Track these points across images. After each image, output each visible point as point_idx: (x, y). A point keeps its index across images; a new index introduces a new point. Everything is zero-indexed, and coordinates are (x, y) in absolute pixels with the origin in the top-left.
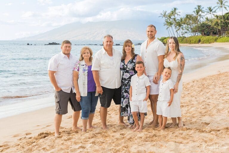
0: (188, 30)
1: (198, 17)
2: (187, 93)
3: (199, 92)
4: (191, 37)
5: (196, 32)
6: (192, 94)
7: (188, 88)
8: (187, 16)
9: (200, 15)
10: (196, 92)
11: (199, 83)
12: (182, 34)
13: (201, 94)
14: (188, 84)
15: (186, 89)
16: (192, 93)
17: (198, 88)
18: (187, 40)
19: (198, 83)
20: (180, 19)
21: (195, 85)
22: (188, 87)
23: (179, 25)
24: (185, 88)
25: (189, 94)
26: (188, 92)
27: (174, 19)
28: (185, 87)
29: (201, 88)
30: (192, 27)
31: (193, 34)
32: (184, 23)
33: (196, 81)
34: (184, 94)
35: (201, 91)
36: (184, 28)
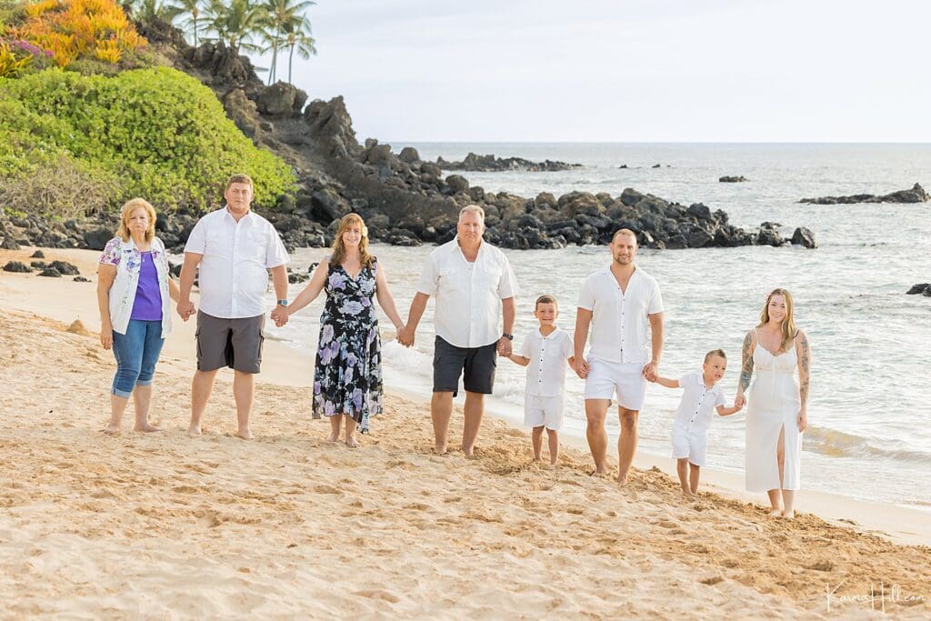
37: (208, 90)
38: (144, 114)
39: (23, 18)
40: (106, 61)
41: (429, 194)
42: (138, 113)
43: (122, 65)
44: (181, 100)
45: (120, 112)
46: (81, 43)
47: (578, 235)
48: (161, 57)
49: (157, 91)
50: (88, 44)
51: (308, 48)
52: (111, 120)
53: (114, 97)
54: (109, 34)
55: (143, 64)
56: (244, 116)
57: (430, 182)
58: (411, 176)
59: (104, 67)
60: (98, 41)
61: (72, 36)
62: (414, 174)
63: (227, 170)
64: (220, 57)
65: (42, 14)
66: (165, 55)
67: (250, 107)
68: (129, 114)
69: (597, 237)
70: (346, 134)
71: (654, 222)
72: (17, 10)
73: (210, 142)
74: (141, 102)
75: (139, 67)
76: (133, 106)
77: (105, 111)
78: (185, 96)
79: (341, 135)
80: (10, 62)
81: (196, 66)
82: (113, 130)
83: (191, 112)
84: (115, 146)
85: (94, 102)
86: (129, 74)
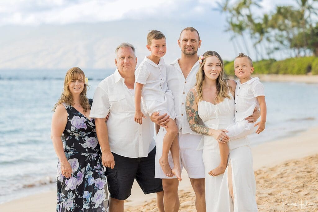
0: (281, 42)
1: (303, 11)
2: (266, 192)
3: (297, 190)
4: (288, 60)
5: (302, 46)
6: (279, 195)
7: (270, 180)
8: (279, 10)
9: (310, 8)
10: (289, 190)
11: (299, 167)
12: (269, 54)
13: (302, 194)
14: (272, 170)
15: (266, 181)
16: (280, 191)
17: (295, 181)
18: (279, 67)
19: (296, 167)
20: (262, 17)
21: (288, 171)
22: (272, 177)
23: (260, 30)
24: (262, 181)
25: (271, 194)
26: (270, 191)
27: (249, 17)
28: (264, 178)
29: (302, 180)
30: (291, 36)
31: (293, 53)
32: (273, 27)
33: (294, 162)
34: (259, 196)
35: (303, 186)
36: (272, 39)
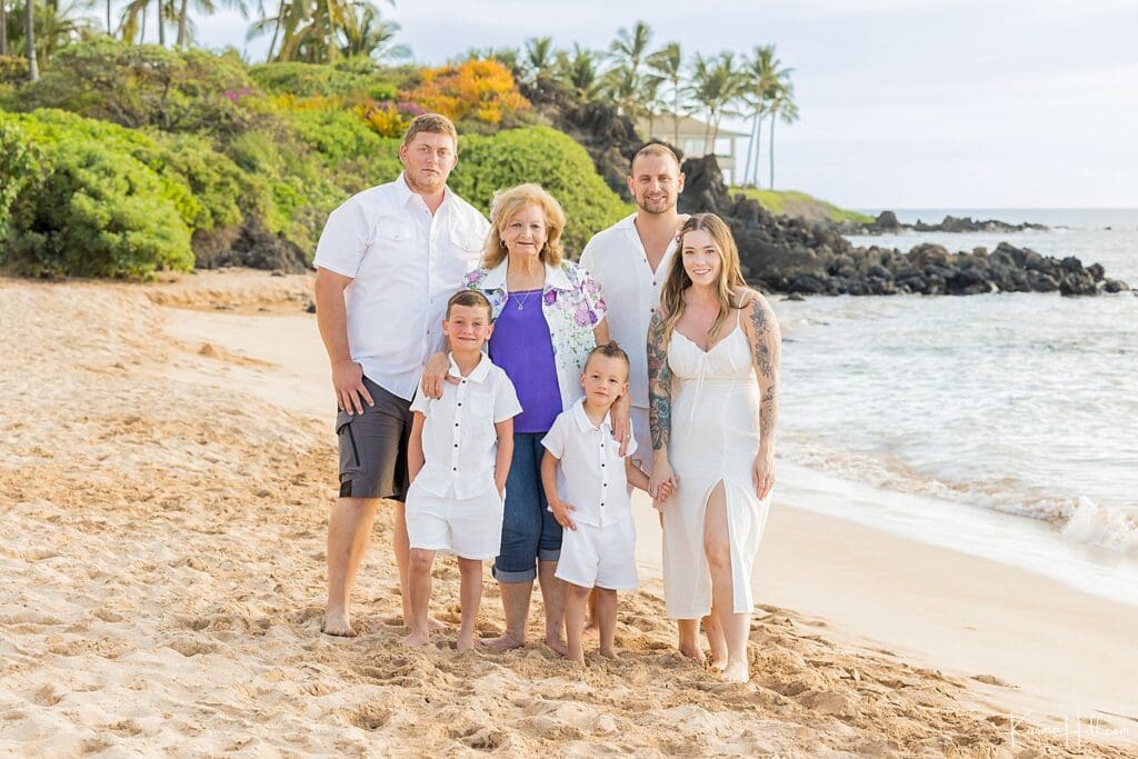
37: (582, 149)
38: (512, 170)
39: (417, 82)
40: (488, 122)
41: (792, 247)
42: (506, 170)
43: (502, 125)
44: (549, 157)
45: (489, 169)
46: (466, 104)
47: (923, 285)
48: (541, 118)
49: (527, 148)
50: (473, 106)
51: (791, 115)
52: (480, 176)
53: (486, 154)
54: (493, 95)
55: (521, 123)
56: (617, 173)
57: (795, 235)
58: (777, 230)
59: (484, 127)
60: (481, 103)
61: (458, 99)
62: (781, 228)
63: (587, 223)
64: (600, 118)
65: (436, 78)
66: (546, 115)
67: (623, 164)
68: (498, 171)
69: (943, 286)
70: (717, 189)
71: (1001, 273)
72: (413, 75)
73: (573, 197)
74: (510, 159)
75: (519, 127)
76: (503, 163)
77: (476, 168)
78: (552, 154)
79: (711, 190)
80: (395, 123)
81: (578, 126)
82: (480, 186)
83: (557, 168)
84: (481, 200)
85: (467, 160)
86: (504, 134)
